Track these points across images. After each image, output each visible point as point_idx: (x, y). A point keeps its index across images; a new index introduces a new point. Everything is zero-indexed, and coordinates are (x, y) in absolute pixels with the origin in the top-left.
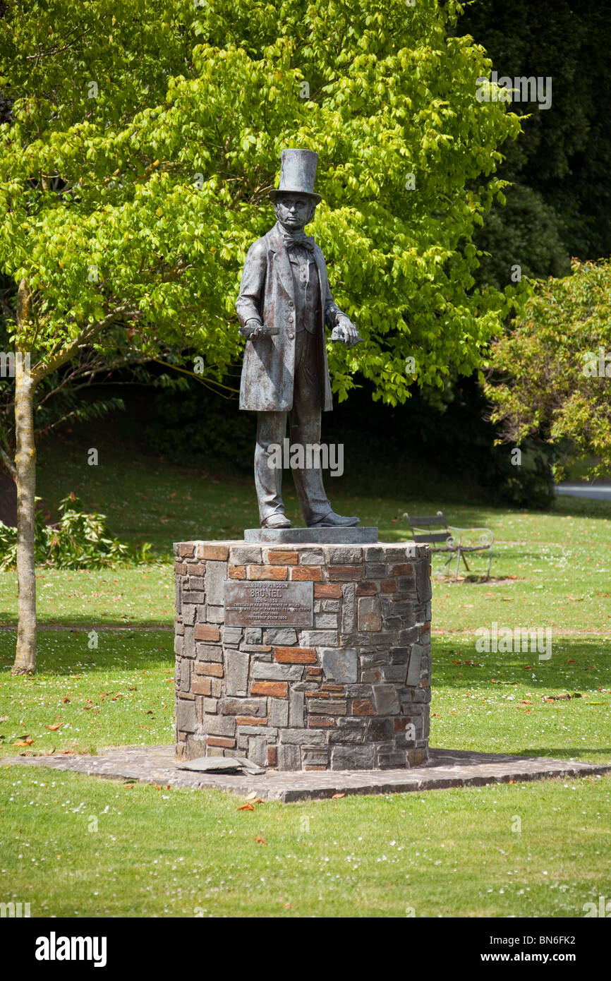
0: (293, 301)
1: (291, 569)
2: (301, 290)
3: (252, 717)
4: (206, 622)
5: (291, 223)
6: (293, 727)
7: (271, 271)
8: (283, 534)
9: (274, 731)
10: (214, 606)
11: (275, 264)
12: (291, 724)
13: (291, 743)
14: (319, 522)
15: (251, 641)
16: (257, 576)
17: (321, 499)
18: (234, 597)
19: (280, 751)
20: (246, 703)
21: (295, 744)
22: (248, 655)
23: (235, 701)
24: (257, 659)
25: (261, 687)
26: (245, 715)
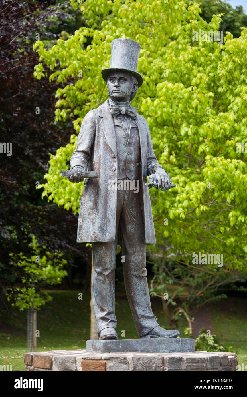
0: (115, 154)
2: (123, 147)
5: (115, 94)
7: (99, 132)
8: (105, 345)
11: (103, 126)
14: (148, 334)
17: (148, 315)
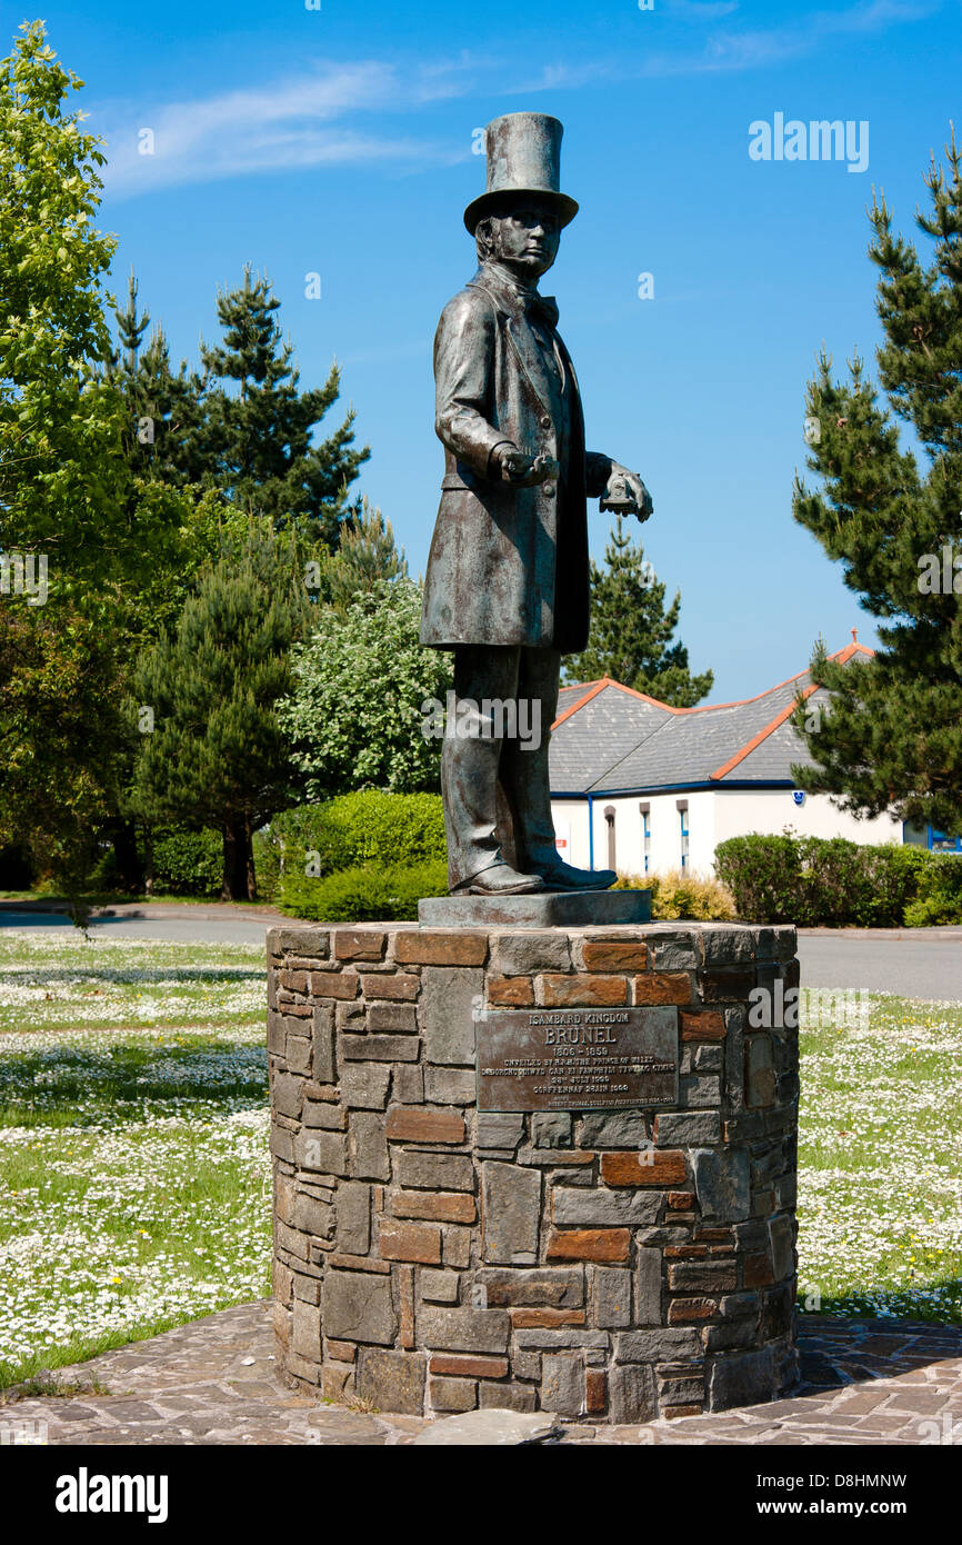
0: (550, 417)
1: (633, 982)
3: (548, 1310)
4: (425, 1103)
6: (641, 1327)
7: (504, 353)
9: (600, 1338)
10: (445, 1066)
11: (511, 340)
12: (637, 1320)
13: (635, 1362)
15: (545, 1142)
16: (561, 996)
18: (503, 1045)
19: (612, 1379)
20: (534, 1278)
21: (641, 1363)
22: (539, 1173)
23: (508, 1275)
24: (559, 1181)
25: (571, 1242)
26: (530, 1305)
